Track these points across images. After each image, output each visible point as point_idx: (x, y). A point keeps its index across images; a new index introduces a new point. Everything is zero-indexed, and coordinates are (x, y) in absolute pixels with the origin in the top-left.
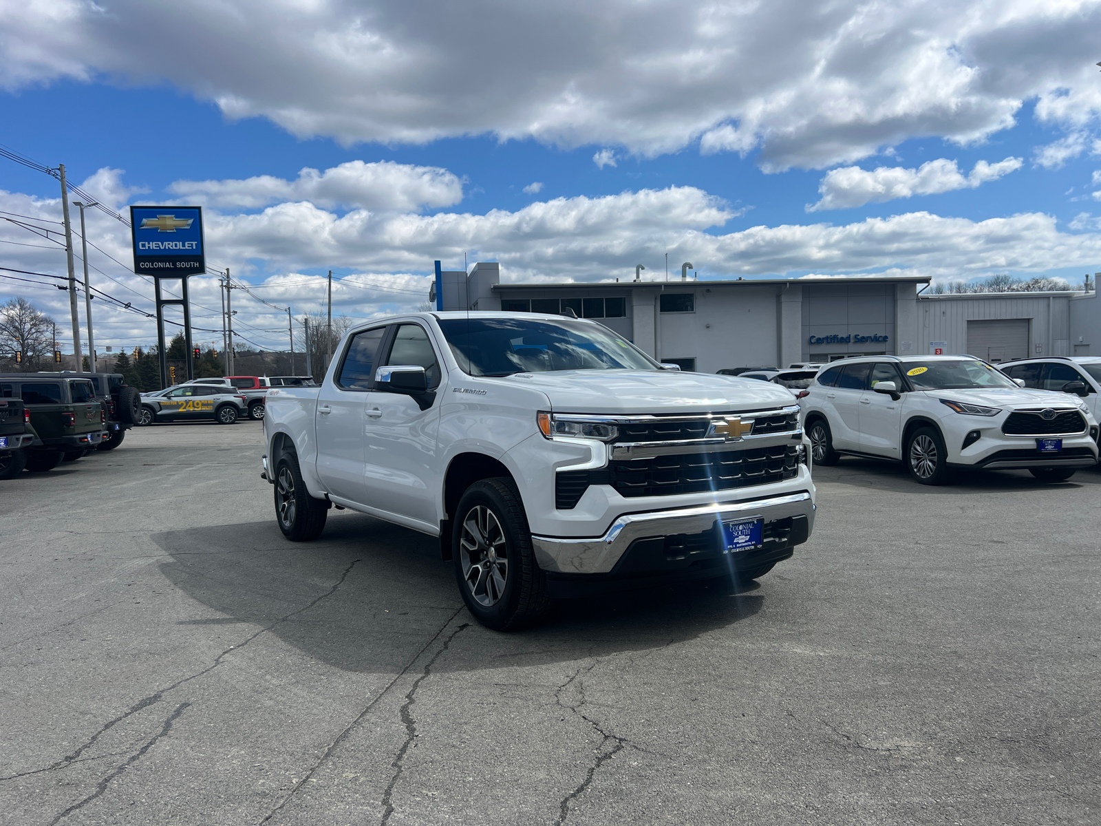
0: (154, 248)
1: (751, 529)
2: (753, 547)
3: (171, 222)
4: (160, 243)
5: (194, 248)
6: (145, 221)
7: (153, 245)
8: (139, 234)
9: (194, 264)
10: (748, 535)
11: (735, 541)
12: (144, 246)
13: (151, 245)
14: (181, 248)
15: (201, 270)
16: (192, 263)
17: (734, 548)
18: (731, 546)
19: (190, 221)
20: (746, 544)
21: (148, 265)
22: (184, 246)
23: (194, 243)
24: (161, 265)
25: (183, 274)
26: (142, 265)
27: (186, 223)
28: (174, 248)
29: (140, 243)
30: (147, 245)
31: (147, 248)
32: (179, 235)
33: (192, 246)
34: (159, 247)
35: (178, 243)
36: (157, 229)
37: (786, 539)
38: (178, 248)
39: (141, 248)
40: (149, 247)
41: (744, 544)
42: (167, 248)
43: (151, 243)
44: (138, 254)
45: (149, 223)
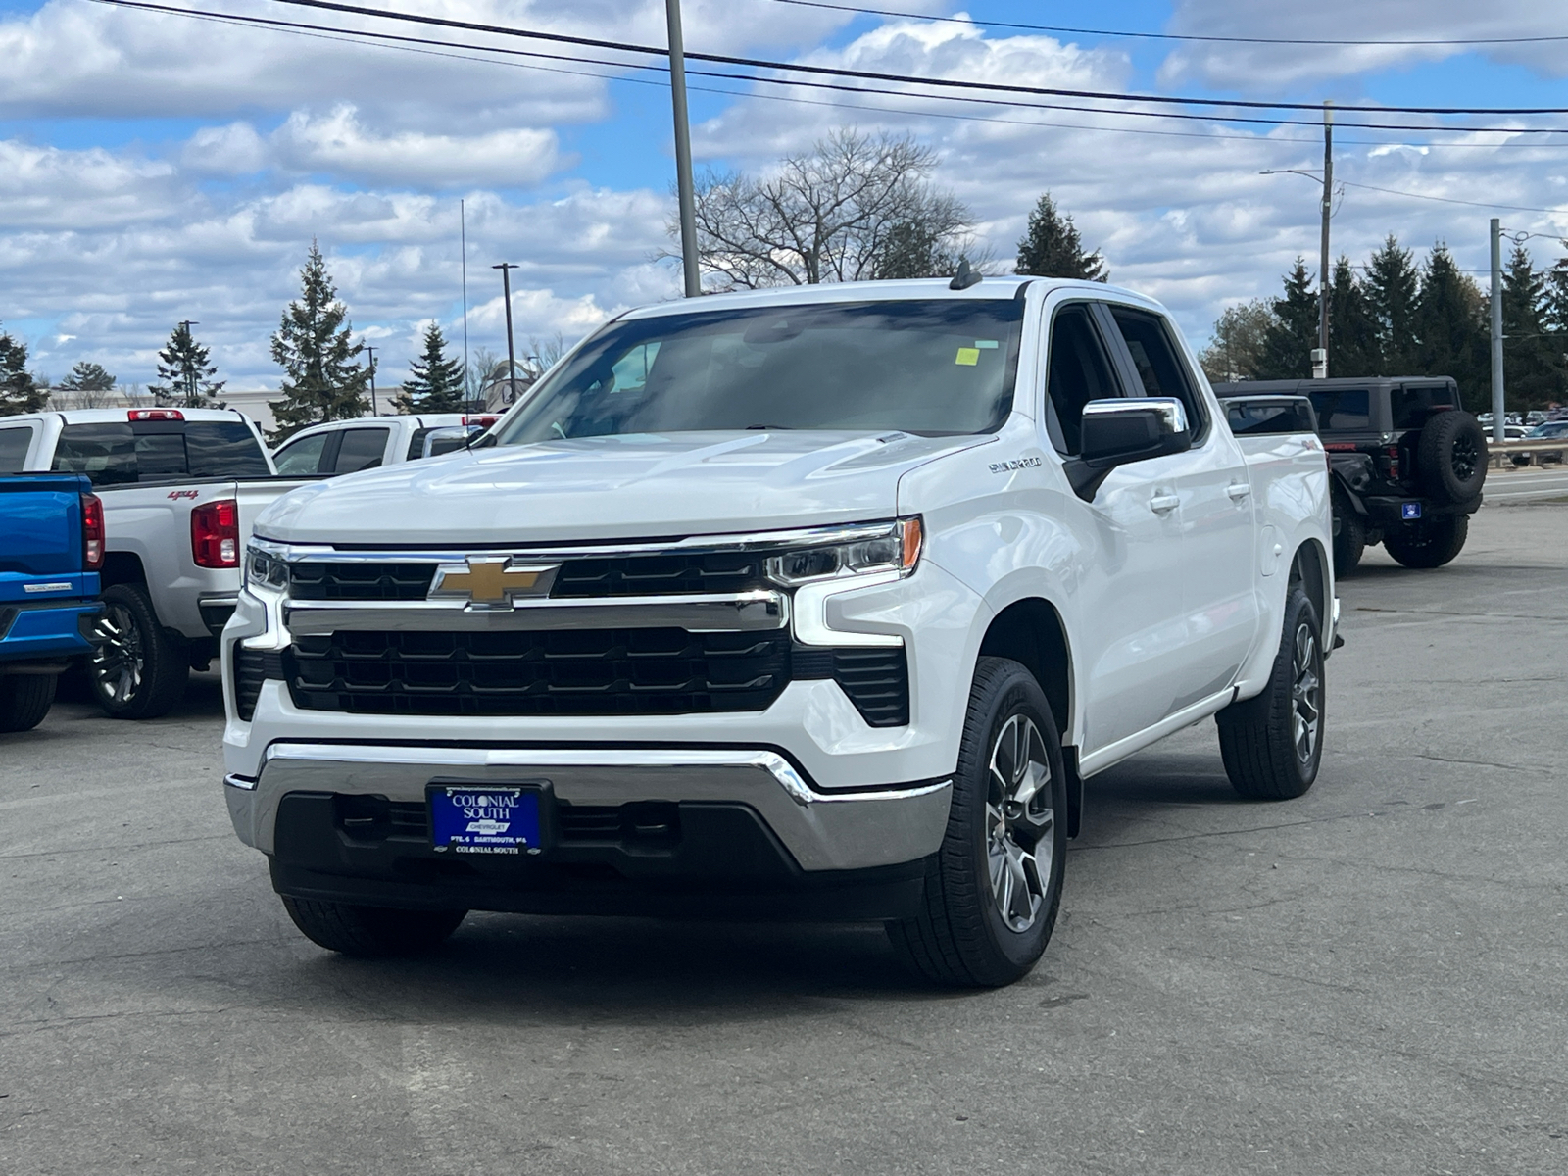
1: (510, 809)
2: (516, 851)
10: (504, 820)
11: (469, 829)
20: (502, 840)
37: (667, 854)
41: (494, 840)
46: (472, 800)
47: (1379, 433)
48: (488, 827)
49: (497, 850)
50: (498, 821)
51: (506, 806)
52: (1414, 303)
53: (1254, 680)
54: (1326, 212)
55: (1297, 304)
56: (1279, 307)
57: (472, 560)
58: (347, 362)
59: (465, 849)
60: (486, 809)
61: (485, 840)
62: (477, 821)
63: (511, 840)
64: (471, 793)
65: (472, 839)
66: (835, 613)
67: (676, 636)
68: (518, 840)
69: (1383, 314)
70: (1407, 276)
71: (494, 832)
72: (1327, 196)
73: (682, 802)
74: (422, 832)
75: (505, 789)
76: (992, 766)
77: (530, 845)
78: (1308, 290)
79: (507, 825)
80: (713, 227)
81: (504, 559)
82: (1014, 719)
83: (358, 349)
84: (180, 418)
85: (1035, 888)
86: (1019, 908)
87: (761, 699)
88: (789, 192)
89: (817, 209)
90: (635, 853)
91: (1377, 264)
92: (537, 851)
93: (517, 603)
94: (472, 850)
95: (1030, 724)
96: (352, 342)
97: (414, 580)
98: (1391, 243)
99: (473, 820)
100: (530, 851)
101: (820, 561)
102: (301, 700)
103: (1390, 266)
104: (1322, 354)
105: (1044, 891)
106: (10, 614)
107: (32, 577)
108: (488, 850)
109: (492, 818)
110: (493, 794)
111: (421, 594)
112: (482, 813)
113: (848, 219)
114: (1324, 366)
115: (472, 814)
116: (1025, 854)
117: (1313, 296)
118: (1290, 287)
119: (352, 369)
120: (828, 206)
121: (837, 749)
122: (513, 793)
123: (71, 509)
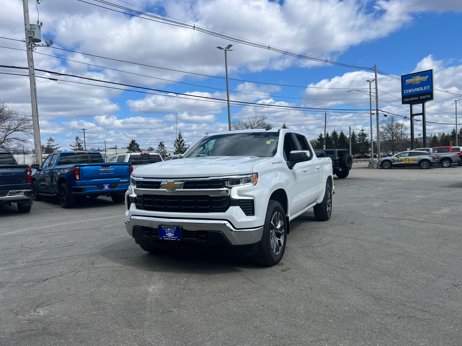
0: (410, 92)
2: (175, 240)
3: (418, 79)
4: (413, 89)
5: (428, 89)
6: (407, 81)
7: (410, 91)
8: (404, 87)
9: (428, 96)
10: (173, 233)
11: (166, 235)
12: (406, 92)
13: (409, 91)
14: (422, 90)
15: (431, 98)
16: (427, 96)
17: (165, 238)
18: (165, 237)
19: (427, 77)
20: (173, 237)
21: (407, 100)
22: (423, 89)
23: (428, 87)
24: (413, 99)
25: (423, 101)
26: (405, 100)
27: (425, 78)
28: (419, 90)
29: (405, 91)
30: (407, 91)
31: (407, 92)
32: (422, 84)
33: (427, 88)
34: (412, 91)
35: (421, 88)
36: (412, 83)
38: (421, 90)
39: (405, 93)
40: (408, 92)
41: (171, 237)
42: (416, 91)
43: (409, 90)
44: (403, 95)
45: (409, 81)
46: (167, 229)
47: (336, 157)
48: (170, 234)
49: (171, 239)
50: (172, 233)
51: (173, 230)
52: (338, 139)
53: (320, 201)
54: (325, 126)
55: (321, 139)
56: (318, 139)
57: (168, 181)
58: (184, 147)
59: (165, 239)
60: (170, 231)
61: (169, 237)
62: (168, 233)
63: (174, 237)
64: (167, 228)
65: (167, 237)
66: (239, 193)
67: (207, 197)
68: (176, 237)
69: (333, 140)
70: (337, 135)
71: (171, 236)
72: (325, 123)
73: (208, 231)
74: (158, 235)
75: (173, 227)
76: (272, 222)
77: (178, 239)
78: (322, 137)
79: (173, 234)
80: (236, 128)
81: (174, 181)
82: (276, 213)
83: (186, 145)
84: (149, 154)
85: (280, 245)
86: (277, 250)
87: (224, 210)
88: (247, 123)
89: (251, 125)
90: (198, 241)
91: (332, 133)
92: (179, 240)
93: (176, 190)
94: (167, 239)
95: (280, 213)
96: (185, 144)
97: (157, 185)
98: (334, 130)
99: (167, 233)
100: (178, 240)
101: (237, 182)
102: (138, 207)
103: (334, 134)
104: (325, 146)
105: (282, 246)
106: (118, 185)
107: (120, 179)
108: (170, 239)
109: (171, 233)
110: (171, 228)
111: (158, 188)
112: (169, 232)
113: (256, 127)
114: (325, 148)
115: (167, 232)
116: (278, 239)
117: (323, 138)
118: (320, 136)
119: (185, 148)
120: (253, 125)
121: (240, 220)
122: (175, 228)
123: (128, 168)
